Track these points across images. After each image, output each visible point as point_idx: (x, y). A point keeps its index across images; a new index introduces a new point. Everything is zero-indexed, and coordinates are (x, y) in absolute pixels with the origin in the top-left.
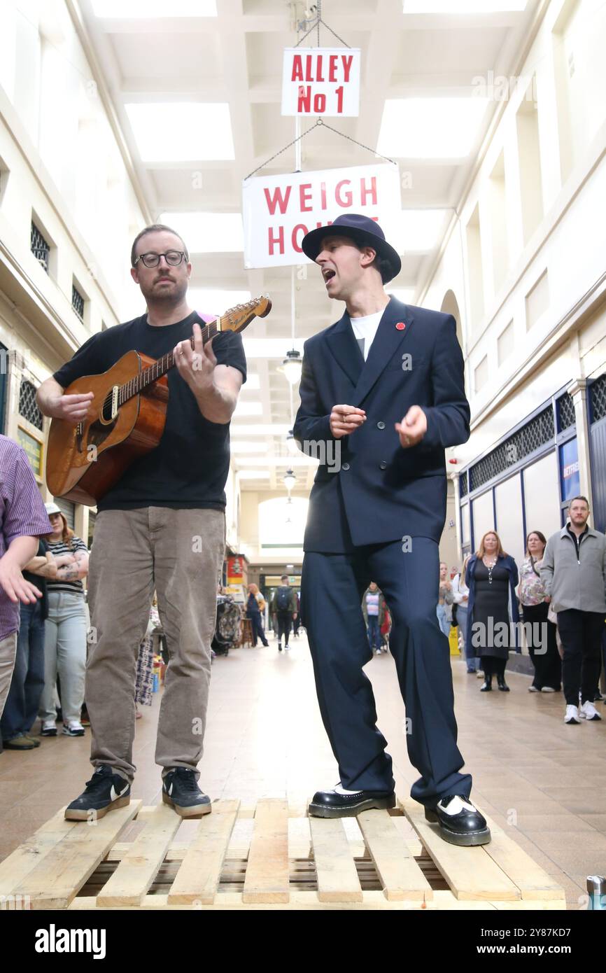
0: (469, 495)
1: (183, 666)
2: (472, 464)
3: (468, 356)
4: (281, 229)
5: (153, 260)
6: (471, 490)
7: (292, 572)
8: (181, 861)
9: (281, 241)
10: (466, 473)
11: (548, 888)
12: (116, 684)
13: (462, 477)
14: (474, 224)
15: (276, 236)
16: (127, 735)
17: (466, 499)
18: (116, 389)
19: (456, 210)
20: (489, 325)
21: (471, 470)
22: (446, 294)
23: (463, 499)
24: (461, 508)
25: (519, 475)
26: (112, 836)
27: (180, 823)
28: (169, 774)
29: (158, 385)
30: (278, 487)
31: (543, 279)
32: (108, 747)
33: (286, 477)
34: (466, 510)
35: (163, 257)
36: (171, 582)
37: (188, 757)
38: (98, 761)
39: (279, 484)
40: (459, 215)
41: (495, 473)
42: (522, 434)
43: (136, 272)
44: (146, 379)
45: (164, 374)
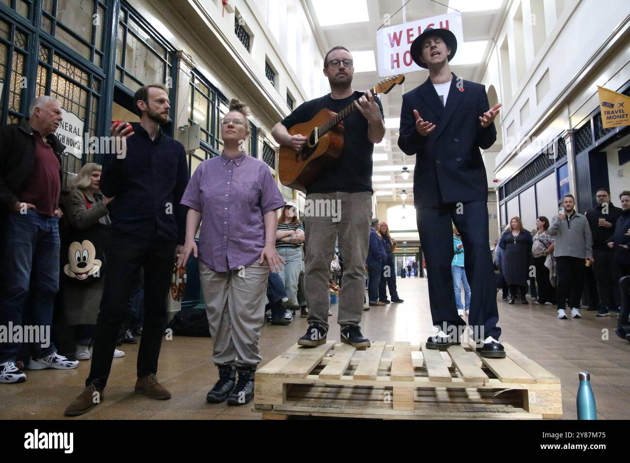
0: (505, 199)
1: (354, 274)
2: (506, 182)
3: (503, 122)
4: (398, 55)
5: (336, 64)
6: (506, 197)
7: (405, 246)
8: (357, 366)
9: (397, 61)
10: (503, 187)
11: (551, 378)
12: (320, 282)
13: (500, 189)
14: (505, 47)
15: (395, 58)
16: (326, 308)
17: (503, 201)
18: (316, 129)
19: (494, 40)
20: (514, 104)
21: (505, 185)
22: (490, 87)
23: (501, 202)
24: (500, 206)
25: (534, 186)
26: (323, 354)
27: (355, 351)
28: (346, 328)
29: (339, 126)
30: (397, 200)
31: (546, 75)
32: (317, 314)
33: (401, 193)
34: (503, 207)
35: (342, 62)
36: (348, 230)
37: (356, 320)
38: (312, 320)
39: (398, 198)
40: (496, 43)
41: (520, 186)
42: (535, 163)
43: (326, 71)
44: (334, 122)
45: (341, 121)
